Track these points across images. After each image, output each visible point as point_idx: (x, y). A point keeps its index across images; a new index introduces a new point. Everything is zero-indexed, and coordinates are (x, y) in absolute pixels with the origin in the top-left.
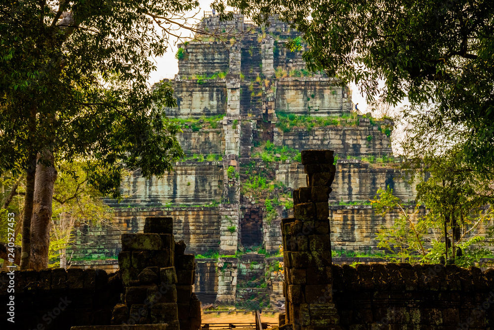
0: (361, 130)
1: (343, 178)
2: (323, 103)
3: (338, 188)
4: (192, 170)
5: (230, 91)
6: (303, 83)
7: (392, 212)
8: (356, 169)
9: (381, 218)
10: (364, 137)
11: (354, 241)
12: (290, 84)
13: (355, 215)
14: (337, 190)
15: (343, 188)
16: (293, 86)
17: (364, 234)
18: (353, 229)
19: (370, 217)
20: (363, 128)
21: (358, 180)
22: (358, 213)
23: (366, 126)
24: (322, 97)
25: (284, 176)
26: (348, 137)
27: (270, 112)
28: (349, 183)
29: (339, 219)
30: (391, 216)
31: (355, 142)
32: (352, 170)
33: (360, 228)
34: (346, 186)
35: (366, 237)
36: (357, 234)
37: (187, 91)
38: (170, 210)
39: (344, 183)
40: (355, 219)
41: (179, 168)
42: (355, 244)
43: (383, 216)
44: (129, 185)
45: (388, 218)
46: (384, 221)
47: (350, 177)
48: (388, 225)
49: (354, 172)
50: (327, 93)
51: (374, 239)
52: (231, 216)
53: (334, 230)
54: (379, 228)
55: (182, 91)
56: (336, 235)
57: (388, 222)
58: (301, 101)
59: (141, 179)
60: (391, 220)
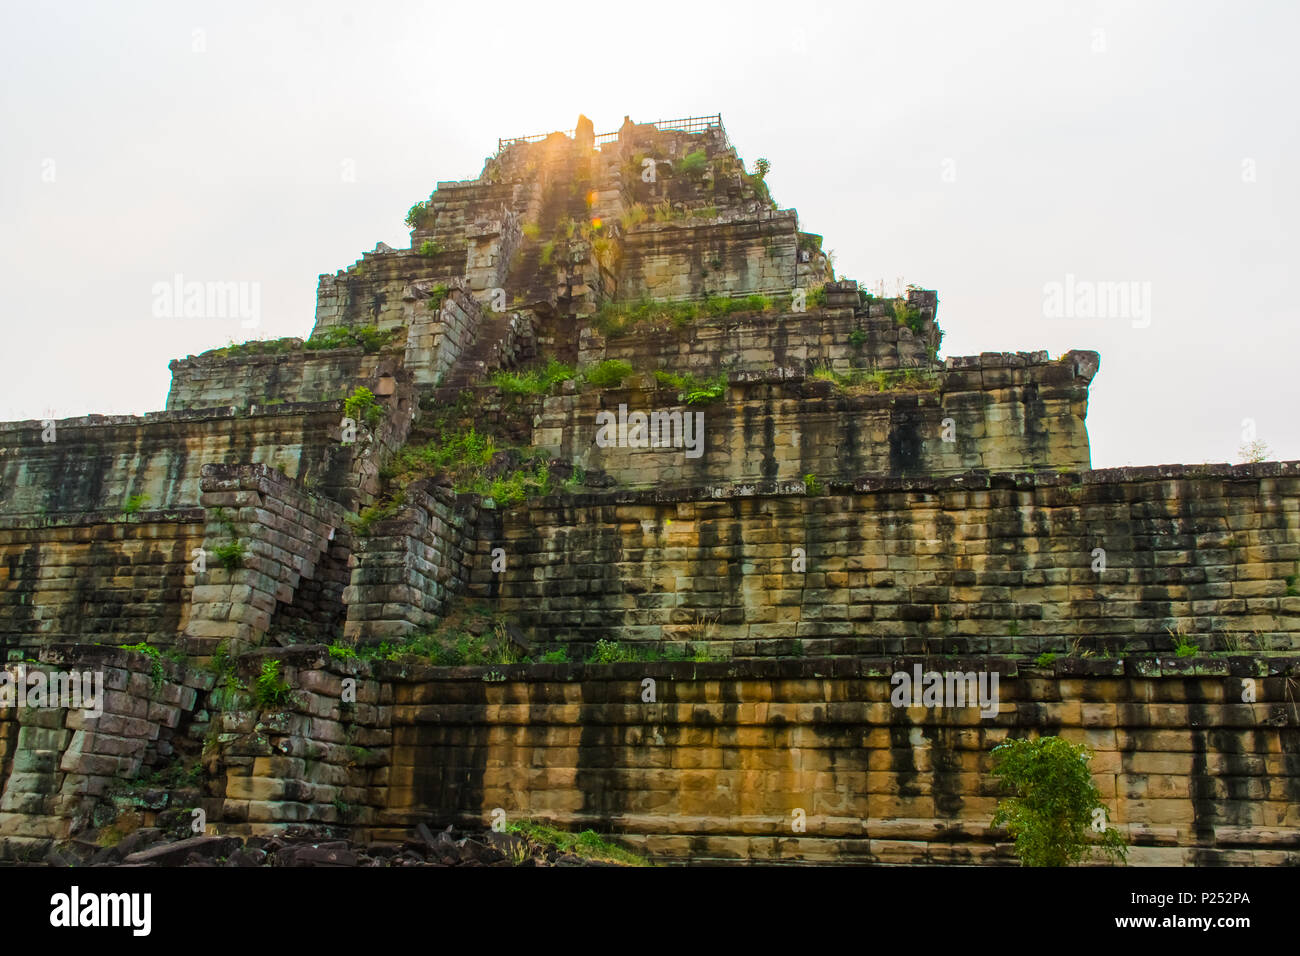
0: (831, 319)
1: (748, 431)
2: (743, 280)
3: (728, 463)
4: (293, 427)
5: (473, 244)
6: (690, 234)
7: (887, 508)
8: (790, 402)
9: (844, 532)
10: (841, 338)
11: (738, 622)
12: (657, 238)
13: (745, 524)
14: (727, 472)
15: (746, 463)
16: (664, 243)
17: (779, 595)
18: (736, 576)
19: (801, 526)
20: (838, 312)
21: (795, 437)
22: (755, 514)
23: (847, 304)
24: (742, 267)
25: (558, 433)
26: (793, 340)
27: (576, 291)
28: (769, 446)
29: (684, 538)
30: (883, 522)
31: (814, 353)
32: (777, 405)
33: (763, 570)
34: (758, 457)
35: (785, 604)
36: (750, 594)
37: (400, 279)
38: (132, 519)
39: (750, 448)
40: (745, 535)
41: (260, 423)
42: (742, 632)
43: (852, 524)
44: (125, 479)
45: (870, 529)
46: (855, 540)
47: (769, 426)
48: (870, 557)
49: (784, 411)
50: (755, 255)
51: (814, 613)
52: (237, 507)
53: (664, 579)
54: (835, 570)
55: (387, 280)
56: (673, 598)
57: (870, 545)
58: (684, 281)
59: (160, 461)
60: (882, 536)
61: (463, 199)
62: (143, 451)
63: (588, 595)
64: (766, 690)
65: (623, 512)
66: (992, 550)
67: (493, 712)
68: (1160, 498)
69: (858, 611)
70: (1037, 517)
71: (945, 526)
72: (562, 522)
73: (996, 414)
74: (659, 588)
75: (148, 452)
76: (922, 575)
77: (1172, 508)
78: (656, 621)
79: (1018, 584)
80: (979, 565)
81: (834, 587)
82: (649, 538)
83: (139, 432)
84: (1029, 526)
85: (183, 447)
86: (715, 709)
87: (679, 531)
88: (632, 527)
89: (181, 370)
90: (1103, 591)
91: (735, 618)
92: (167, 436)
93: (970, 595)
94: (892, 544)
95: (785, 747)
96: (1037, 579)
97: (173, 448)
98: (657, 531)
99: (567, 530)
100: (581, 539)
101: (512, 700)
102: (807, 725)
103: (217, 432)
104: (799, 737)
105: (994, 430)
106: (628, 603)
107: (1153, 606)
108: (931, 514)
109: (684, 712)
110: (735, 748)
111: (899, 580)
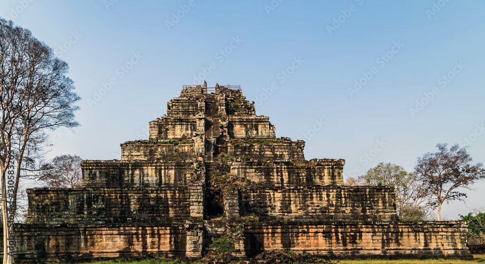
0: (284, 146)
1: (277, 172)
2: (258, 133)
3: (274, 179)
4: (172, 166)
5: (198, 120)
6: (245, 120)
7: (318, 192)
8: (286, 166)
9: (310, 196)
10: (286, 150)
11: (291, 213)
12: (237, 120)
13: (291, 194)
14: (274, 180)
15: (277, 179)
16: (238, 122)
17: (298, 208)
18: (290, 204)
19: (302, 195)
20: (286, 144)
21: (287, 174)
22: (293, 192)
23: (288, 143)
24: (257, 129)
25: (236, 170)
26: (276, 150)
27: (224, 134)
28: (282, 176)
29: (279, 196)
30: (317, 194)
31: (281, 153)
32: (283, 167)
33: (295, 202)
34: (280, 177)
35: (300, 209)
36: (293, 207)
37: (171, 125)
38: (153, 189)
39: (278, 176)
40: (291, 196)
41: (163, 164)
42: (292, 214)
43: (311, 195)
44: (128, 176)
45: (315, 196)
46: (312, 198)
47: (281, 171)
48: (315, 201)
49: (284, 168)
50: (260, 127)
51: (305, 211)
52: (198, 190)
53: (276, 204)
54: (308, 203)
55: (169, 125)
56: (278, 208)
57: (315, 199)
58: (244, 132)
59: (137, 172)
60: (317, 197)
61: (180, 103)
62: (132, 169)
63: (261, 207)
64: (315, 227)
65: (266, 191)
66: (337, 200)
67: (265, 231)
68: (365, 192)
69: (313, 211)
70: (344, 194)
71: (328, 196)
72: (254, 192)
73: (326, 171)
74: (275, 206)
75: (133, 170)
76: (325, 204)
77: (367, 193)
78: (275, 212)
79: (341, 206)
80: (334, 203)
81: (308, 206)
82: (272, 196)
83: (130, 165)
84: (343, 196)
85: (143, 169)
86: (306, 230)
87: (278, 195)
88: (268, 194)
89: (124, 146)
90: (355, 208)
91: (290, 212)
92: (138, 166)
93: (333, 208)
94: (319, 199)
95: (318, 236)
96: (344, 205)
97: (140, 169)
98: (274, 195)
99: (255, 194)
100: (259, 196)
101: (268, 229)
102: (321, 232)
103: (151, 166)
104: (320, 234)
105: (326, 174)
106: (269, 209)
107: (364, 211)
108: (326, 193)
109: (300, 230)
110: (309, 236)
111: (320, 205)
